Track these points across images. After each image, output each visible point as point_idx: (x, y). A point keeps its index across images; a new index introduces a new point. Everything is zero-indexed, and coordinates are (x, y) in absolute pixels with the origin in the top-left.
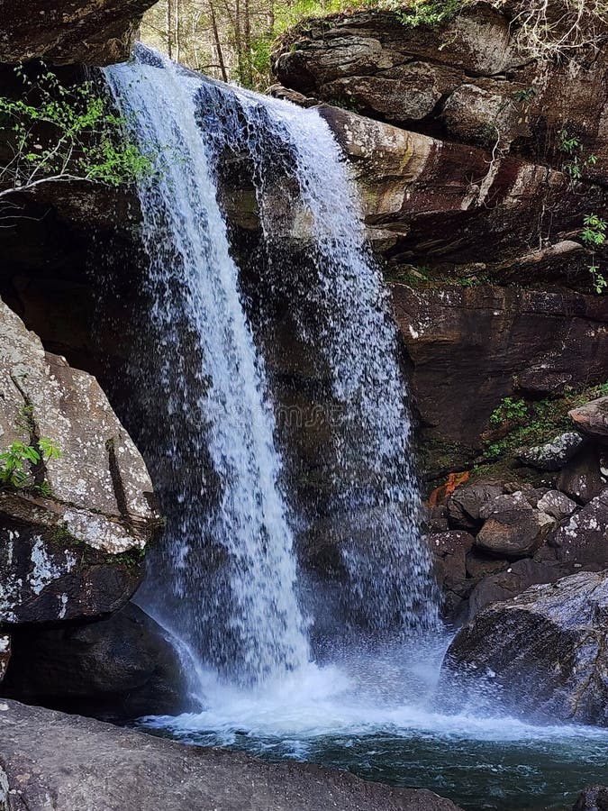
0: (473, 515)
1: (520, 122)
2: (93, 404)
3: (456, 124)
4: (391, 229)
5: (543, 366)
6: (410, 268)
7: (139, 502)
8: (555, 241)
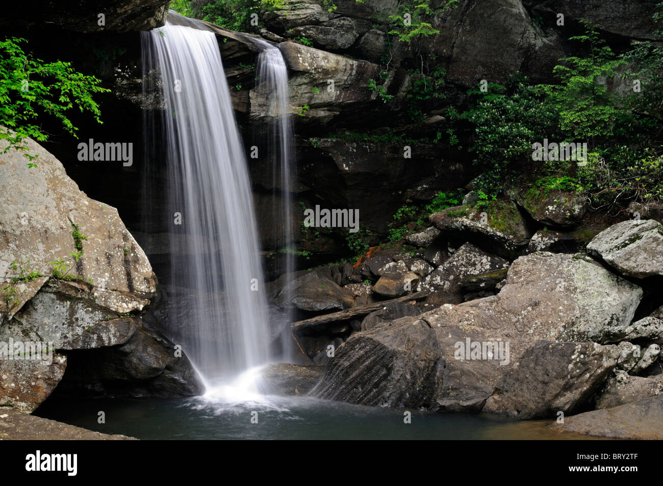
0: (375, 273)
1: (406, 50)
2: (116, 230)
3: (368, 51)
4: (329, 110)
5: (424, 186)
6: (345, 131)
7: (141, 283)
8: (431, 115)
